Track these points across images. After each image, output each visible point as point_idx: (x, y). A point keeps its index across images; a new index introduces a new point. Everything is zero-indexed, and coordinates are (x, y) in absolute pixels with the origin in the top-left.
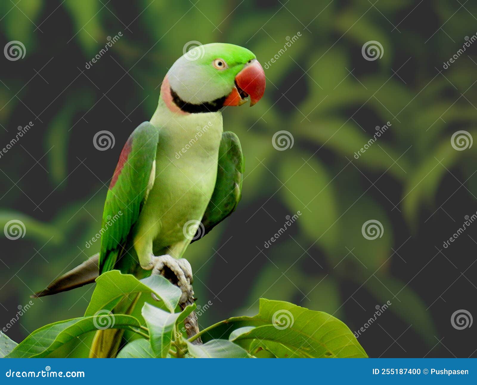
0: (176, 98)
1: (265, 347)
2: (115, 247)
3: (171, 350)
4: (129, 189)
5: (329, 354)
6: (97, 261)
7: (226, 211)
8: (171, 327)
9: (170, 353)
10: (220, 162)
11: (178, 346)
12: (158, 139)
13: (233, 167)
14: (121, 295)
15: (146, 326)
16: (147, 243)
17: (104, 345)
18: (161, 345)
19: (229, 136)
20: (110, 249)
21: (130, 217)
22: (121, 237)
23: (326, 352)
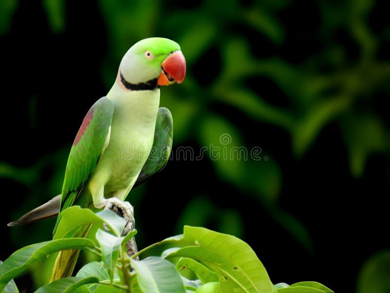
0: (123, 79)
1: (187, 266)
2: (76, 189)
3: (117, 265)
4: (89, 146)
5: (236, 268)
6: (60, 200)
7: (158, 167)
8: (118, 247)
9: (117, 267)
10: (156, 130)
11: (123, 262)
12: (113, 110)
13: (166, 134)
14: (80, 225)
15: (99, 246)
16: (99, 188)
17: (62, 264)
18: (110, 261)
19: (163, 111)
20: (71, 190)
21: (89, 167)
22: (80, 182)
23: (234, 267)
